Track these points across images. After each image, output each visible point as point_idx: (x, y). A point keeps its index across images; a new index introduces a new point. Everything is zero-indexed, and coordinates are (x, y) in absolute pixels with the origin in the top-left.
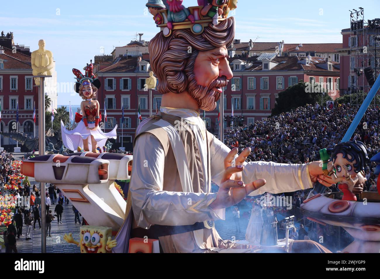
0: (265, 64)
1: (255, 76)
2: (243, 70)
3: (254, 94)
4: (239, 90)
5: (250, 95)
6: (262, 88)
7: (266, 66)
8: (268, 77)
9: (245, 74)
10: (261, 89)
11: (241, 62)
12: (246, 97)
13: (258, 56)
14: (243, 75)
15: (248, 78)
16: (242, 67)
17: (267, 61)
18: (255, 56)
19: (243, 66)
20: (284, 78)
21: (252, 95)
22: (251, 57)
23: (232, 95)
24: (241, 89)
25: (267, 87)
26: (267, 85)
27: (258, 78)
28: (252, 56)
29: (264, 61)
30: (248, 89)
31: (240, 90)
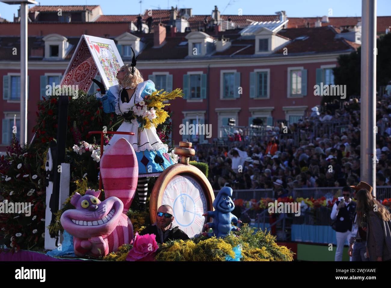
0: (261, 41)
1: (238, 69)
2: (210, 56)
3: (235, 110)
4: (202, 101)
5: (224, 112)
6: (253, 94)
7: (265, 44)
8: (268, 70)
9: (216, 64)
10: (251, 97)
11: (204, 37)
12: (217, 117)
13: (241, 29)
14: (212, 66)
15: (222, 72)
16: (208, 50)
17: (266, 33)
18: (235, 29)
19: (211, 46)
20: (306, 70)
21: (232, 112)
22: (224, 30)
23: (184, 113)
24: (205, 97)
25: (265, 93)
26: (266, 87)
27: (245, 73)
28: (228, 29)
29: (260, 33)
30: (221, 97)
31: (204, 100)
